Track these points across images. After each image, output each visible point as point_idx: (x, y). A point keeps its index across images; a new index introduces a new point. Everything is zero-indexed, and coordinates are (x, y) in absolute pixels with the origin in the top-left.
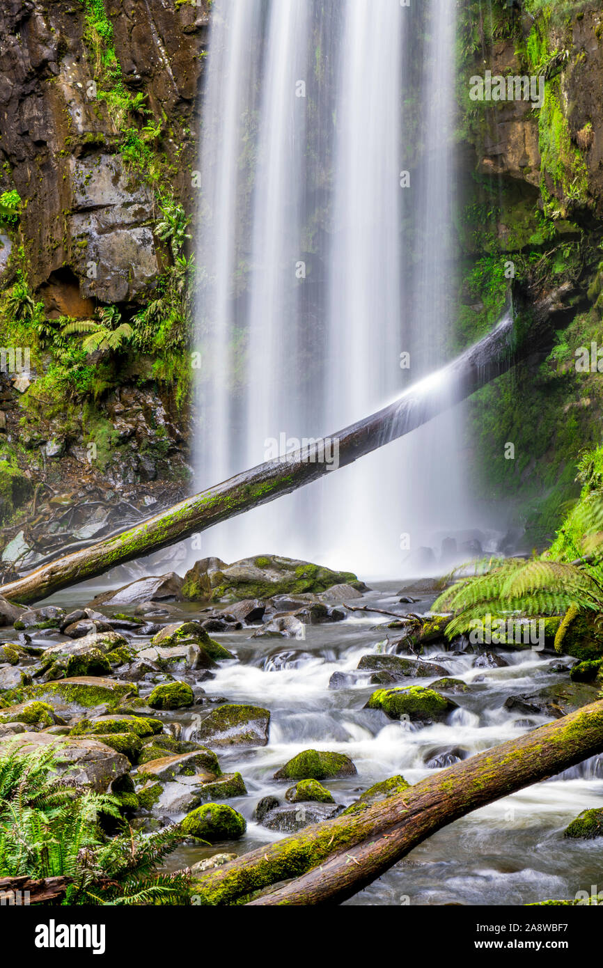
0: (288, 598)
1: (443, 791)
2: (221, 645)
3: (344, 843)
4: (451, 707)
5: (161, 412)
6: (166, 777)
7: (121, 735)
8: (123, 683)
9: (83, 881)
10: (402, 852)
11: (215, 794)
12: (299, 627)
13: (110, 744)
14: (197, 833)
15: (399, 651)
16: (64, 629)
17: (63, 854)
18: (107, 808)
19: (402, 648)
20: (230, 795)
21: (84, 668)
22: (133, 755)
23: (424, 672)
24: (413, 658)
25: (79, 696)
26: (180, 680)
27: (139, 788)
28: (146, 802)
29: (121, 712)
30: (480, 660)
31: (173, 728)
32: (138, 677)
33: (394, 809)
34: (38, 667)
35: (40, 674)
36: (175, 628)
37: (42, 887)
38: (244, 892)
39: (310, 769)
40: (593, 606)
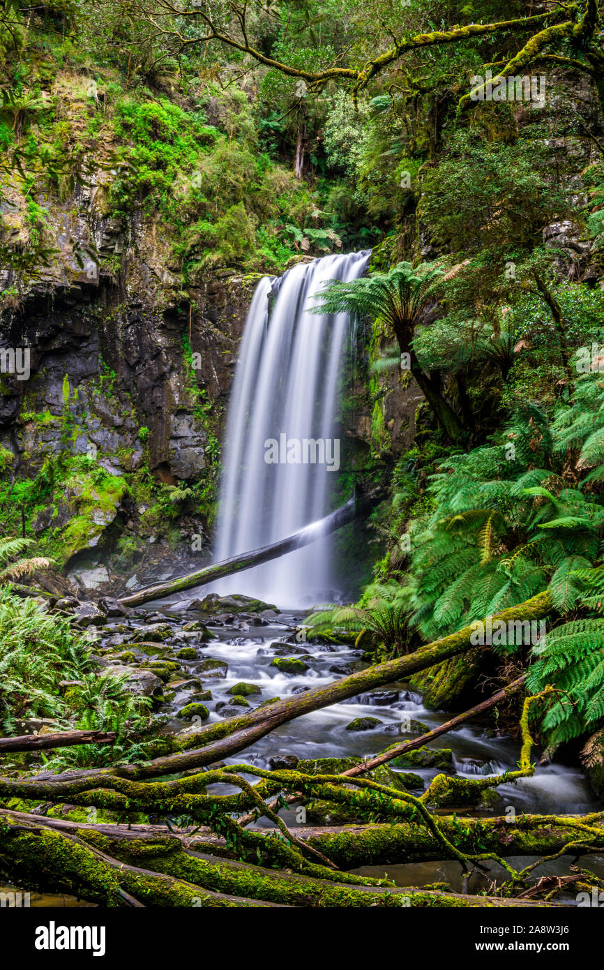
0: (245, 614)
2: (212, 632)
3: (241, 726)
4: (307, 668)
5: (201, 528)
6: (178, 690)
7: (162, 669)
8: (166, 646)
9: (126, 734)
10: (267, 732)
11: (198, 698)
12: (246, 627)
13: (155, 673)
14: (187, 715)
15: (288, 641)
16: (146, 620)
17: (118, 722)
18: (146, 702)
20: (205, 700)
21: (151, 638)
22: (165, 678)
23: (298, 651)
25: (148, 651)
26: (192, 646)
27: (165, 694)
28: (168, 700)
29: (164, 659)
30: (323, 648)
31: (185, 668)
32: (174, 644)
34: (131, 636)
35: (132, 639)
36: (193, 623)
37: (105, 736)
38: (196, 745)
39: (241, 691)
40: (372, 629)
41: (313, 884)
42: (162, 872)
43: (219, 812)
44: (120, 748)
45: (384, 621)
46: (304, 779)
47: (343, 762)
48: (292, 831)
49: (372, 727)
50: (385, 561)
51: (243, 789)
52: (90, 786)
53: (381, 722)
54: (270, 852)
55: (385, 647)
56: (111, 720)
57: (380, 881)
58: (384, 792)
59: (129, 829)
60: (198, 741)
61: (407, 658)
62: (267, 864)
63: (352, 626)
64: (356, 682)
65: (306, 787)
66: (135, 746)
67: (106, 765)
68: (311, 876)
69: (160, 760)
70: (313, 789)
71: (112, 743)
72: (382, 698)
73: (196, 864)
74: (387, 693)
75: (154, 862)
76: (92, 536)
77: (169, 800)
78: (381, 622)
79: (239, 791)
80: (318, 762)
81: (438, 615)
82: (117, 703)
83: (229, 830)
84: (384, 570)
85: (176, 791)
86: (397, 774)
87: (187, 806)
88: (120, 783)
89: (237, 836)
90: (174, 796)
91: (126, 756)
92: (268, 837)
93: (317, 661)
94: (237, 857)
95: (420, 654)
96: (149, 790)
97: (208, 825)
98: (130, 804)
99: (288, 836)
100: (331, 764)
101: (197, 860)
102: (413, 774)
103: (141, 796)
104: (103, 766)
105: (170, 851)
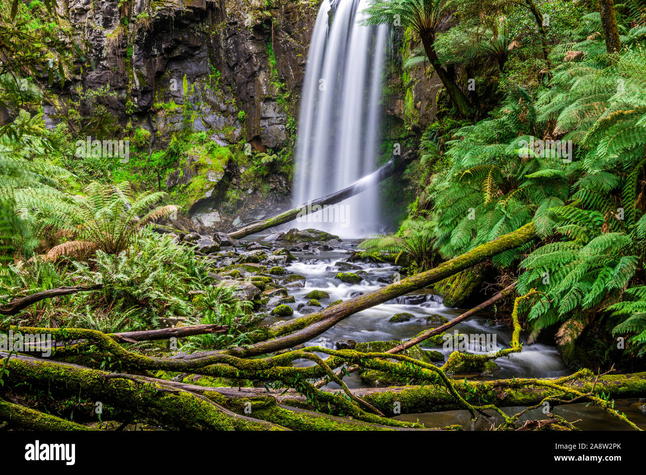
0: (317, 242)
1: (347, 306)
2: (294, 256)
3: (316, 320)
4: (361, 279)
5: (284, 182)
6: (271, 296)
7: (259, 282)
8: (262, 265)
9: (236, 326)
10: (334, 324)
11: (285, 301)
12: (318, 251)
13: (255, 284)
14: (278, 313)
15: (348, 261)
16: (247, 248)
17: (230, 318)
18: (249, 305)
19: (349, 260)
20: (290, 302)
21: (251, 260)
22: (262, 288)
23: (355, 268)
24: (352, 263)
25: (249, 269)
26: (280, 266)
27: (262, 299)
28: (264, 303)
29: (261, 275)
30: (372, 265)
31: (276, 281)
32: (267, 264)
33: (332, 311)
34: (237, 259)
35: (238, 261)
36: (280, 250)
37: (221, 328)
38: (285, 333)
39: (315, 296)
40: (407, 251)
41: (367, 427)
42: (263, 419)
43: (301, 378)
44: (232, 336)
45: (415, 246)
46: (359, 356)
47: (388, 344)
48: (352, 391)
49: (407, 320)
50: (415, 203)
51: (318, 363)
52: (211, 362)
53: (413, 317)
54: (337, 405)
55: (416, 264)
56: (225, 317)
57: (414, 424)
58: (416, 364)
59: (240, 390)
60: (286, 331)
61: (432, 271)
62: (336, 414)
63: (392, 249)
64: (396, 288)
65: (362, 361)
66: (242, 335)
67: (223, 348)
68: (365, 421)
69: (261, 344)
70: (366, 362)
71: (226, 333)
72: (415, 299)
73: (286, 413)
74: (418, 296)
75: (257, 412)
76: (208, 190)
77: (266, 371)
78: (413, 246)
79: (315, 364)
80: (370, 344)
81: (454, 241)
82: (228, 305)
83: (308, 390)
84: (415, 210)
85: (271, 365)
86: (426, 351)
87: (279, 375)
88: (232, 360)
89: (314, 395)
90: (270, 368)
91: (236, 341)
92: (336, 395)
93: (368, 274)
94: (314, 409)
95: (441, 268)
96: (252, 364)
97: (294, 387)
98: (240, 373)
99: (349, 394)
100: (379, 345)
101: (287, 411)
102: (436, 352)
103: (247, 369)
104: (220, 349)
105: (268, 405)
